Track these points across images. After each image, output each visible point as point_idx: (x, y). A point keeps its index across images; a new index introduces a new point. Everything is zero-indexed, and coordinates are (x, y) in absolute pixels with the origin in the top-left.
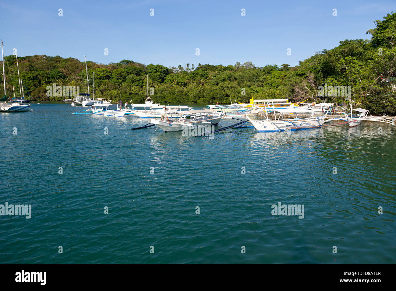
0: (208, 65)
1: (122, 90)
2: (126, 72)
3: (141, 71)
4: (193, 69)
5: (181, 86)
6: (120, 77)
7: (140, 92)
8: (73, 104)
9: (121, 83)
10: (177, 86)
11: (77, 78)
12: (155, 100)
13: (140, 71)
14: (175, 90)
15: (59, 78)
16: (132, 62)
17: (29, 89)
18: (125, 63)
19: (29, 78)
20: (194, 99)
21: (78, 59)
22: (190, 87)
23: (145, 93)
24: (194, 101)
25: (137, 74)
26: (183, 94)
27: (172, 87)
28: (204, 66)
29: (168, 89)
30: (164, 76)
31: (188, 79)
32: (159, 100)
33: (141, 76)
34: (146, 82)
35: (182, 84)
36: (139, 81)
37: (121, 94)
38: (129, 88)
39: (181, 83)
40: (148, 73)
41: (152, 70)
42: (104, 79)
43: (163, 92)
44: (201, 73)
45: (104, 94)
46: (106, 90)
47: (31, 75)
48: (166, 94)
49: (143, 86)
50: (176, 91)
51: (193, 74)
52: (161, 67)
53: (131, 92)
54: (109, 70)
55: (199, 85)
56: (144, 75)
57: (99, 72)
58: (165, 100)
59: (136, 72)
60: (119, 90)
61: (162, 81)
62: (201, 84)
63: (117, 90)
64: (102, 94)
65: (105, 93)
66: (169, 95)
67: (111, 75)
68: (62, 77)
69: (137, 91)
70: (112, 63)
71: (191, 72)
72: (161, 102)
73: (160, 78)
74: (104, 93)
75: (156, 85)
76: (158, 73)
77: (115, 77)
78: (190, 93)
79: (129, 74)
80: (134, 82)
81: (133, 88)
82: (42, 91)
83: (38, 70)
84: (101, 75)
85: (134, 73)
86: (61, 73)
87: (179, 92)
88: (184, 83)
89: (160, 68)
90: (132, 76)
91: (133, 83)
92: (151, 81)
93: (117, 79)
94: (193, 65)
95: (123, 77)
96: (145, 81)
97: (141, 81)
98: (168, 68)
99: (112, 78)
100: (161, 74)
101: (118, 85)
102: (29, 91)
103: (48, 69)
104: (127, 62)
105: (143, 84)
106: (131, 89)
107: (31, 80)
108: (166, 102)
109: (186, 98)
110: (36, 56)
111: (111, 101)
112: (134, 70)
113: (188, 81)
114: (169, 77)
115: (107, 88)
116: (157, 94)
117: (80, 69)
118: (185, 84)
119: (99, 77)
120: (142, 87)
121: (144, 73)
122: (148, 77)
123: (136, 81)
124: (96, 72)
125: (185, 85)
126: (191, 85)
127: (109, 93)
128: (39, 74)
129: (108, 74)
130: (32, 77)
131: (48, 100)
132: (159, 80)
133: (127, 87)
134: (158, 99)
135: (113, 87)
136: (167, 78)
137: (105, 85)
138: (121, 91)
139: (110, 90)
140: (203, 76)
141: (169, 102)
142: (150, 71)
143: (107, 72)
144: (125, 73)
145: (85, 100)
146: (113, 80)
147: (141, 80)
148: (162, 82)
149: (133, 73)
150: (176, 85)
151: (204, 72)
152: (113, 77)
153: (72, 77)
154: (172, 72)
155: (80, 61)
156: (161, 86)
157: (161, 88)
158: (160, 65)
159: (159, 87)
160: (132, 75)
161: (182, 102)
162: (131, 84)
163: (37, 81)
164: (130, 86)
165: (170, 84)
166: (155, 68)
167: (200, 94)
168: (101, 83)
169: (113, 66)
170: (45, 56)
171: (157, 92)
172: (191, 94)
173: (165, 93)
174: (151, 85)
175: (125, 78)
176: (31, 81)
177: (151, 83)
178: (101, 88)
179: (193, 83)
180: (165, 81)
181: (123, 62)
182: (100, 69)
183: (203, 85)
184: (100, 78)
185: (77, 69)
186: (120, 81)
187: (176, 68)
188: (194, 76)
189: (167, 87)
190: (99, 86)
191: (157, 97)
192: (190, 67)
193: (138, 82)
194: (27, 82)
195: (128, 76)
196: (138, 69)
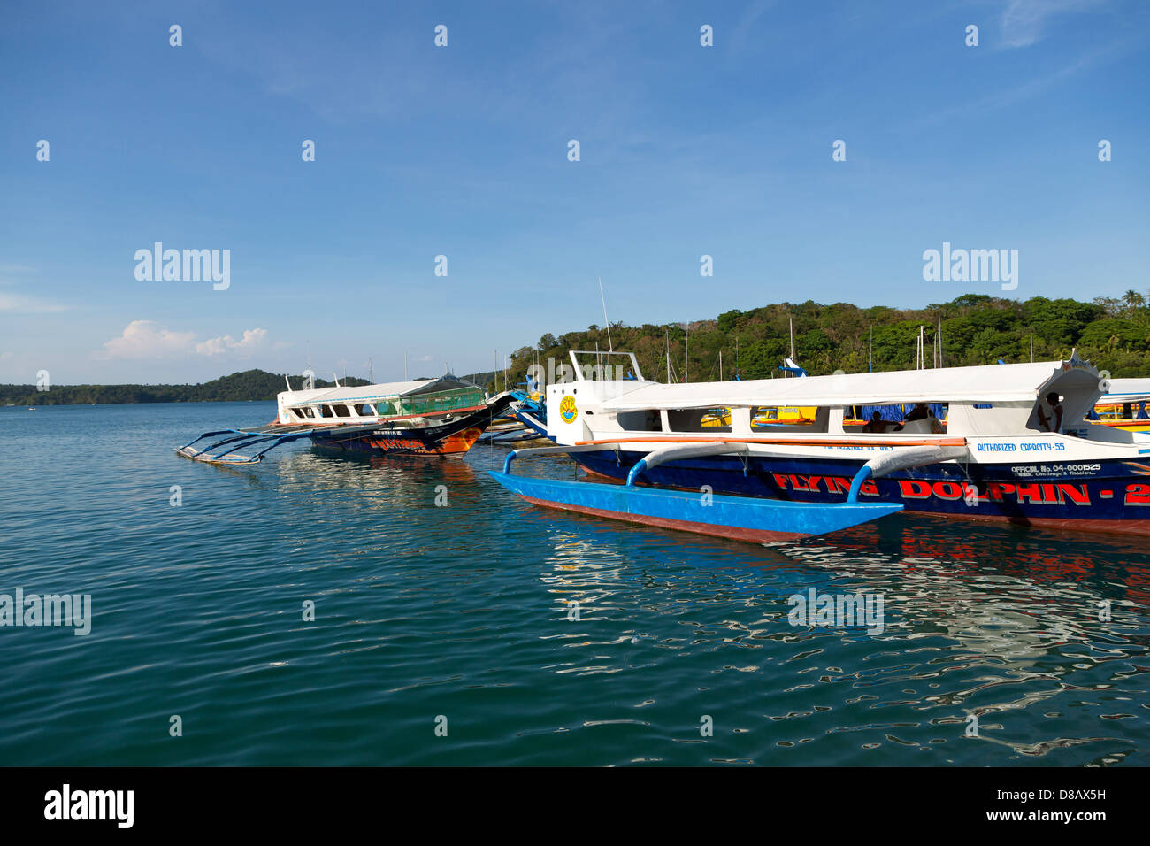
2: (972, 324)
3: (1012, 319)
5: (1133, 350)
6: (957, 338)
9: (962, 351)
10: (1120, 349)
13: (1008, 318)
14: (1115, 360)
15: (822, 349)
16: (985, 298)
18: (967, 302)
25: (1002, 327)
30: (1080, 326)
33: (1013, 331)
34: (1027, 345)
35: (1136, 344)
36: (1008, 343)
40: (1032, 322)
41: (1043, 313)
49: (1020, 354)
50: (1117, 363)
52: (1070, 304)
54: (930, 323)
56: (1021, 329)
57: (907, 329)
59: (999, 322)
61: (1072, 339)
68: (828, 347)
70: (934, 306)
73: (1067, 332)
75: (1057, 350)
76: (1062, 322)
79: (980, 328)
80: (993, 346)
85: (993, 326)
86: (825, 337)
87: (1126, 365)
89: (1067, 308)
90: (989, 334)
91: (991, 349)
92: (1041, 342)
93: (951, 343)
95: (965, 336)
96: (1023, 342)
97: (1013, 345)
100: (1071, 321)
101: (955, 355)
104: (973, 299)
105: (1020, 350)
110: (772, 308)
112: (993, 318)
114: (1093, 329)
117: (864, 325)
118: (1147, 344)
121: (1018, 323)
122: (1032, 331)
123: (998, 344)
132: (1063, 337)
136: (1089, 332)
142: (1037, 317)
143: (926, 328)
144: (970, 327)
147: (1013, 340)
148: (1071, 344)
149: (989, 326)
153: (848, 343)
154: (1104, 313)
158: (1065, 298)
159: (1063, 356)
160: (988, 331)
162: (987, 352)
164: (985, 356)
165: (1098, 347)
166: (1052, 307)
169: (936, 312)
170: (787, 304)
175: (970, 339)
180: (1082, 340)
181: (961, 299)
182: (909, 324)
186: (957, 346)
187: (1117, 301)
193: (1005, 347)
195: (978, 333)
196: (1005, 316)
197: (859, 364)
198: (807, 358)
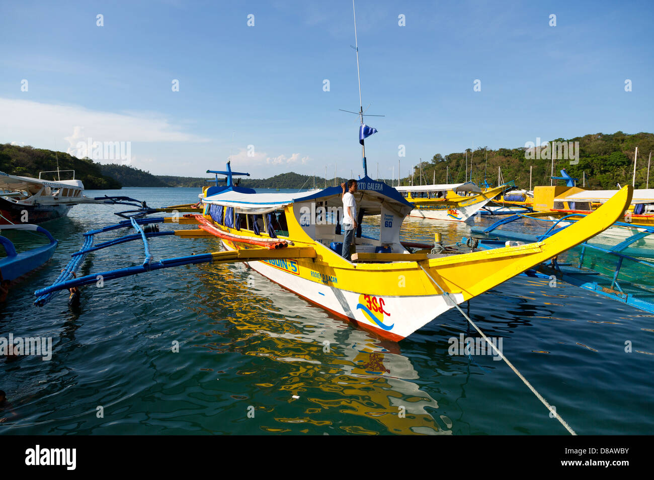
198: (608, 171)
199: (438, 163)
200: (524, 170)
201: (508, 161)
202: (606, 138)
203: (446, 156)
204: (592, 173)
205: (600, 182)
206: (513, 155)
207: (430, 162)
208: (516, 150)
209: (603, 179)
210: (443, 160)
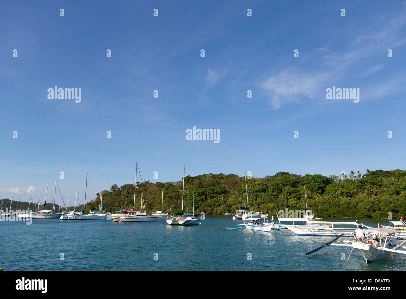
0: (380, 170)
1: (279, 203)
3: (298, 182)
4: (359, 176)
5: (347, 196)
6: (276, 190)
7: (298, 205)
8: (234, 218)
9: (277, 195)
10: (342, 197)
11: (236, 192)
12: (316, 214)
13: (296, 182)
14: (340, 201)
15: (221, 193)
16: (287, 174)
17: (197, 204)
18: (281, 175)
19: (198, 194)
20: (368, 212)
21: (237, 175)
22: (359, 197)
23: (303, 206)
24: (367, 216)
25: (294, 186)
26: (351, 206)
27: (335, 198)
28: (374, 172)
29: (331, 201)
30: (324, 186)
31: (355, 188)
32: (321, 213)
33: (298, 187)
34: (304, 193)
35: (348, 194)
36: (296, 192)
37: (278, 207)
38: (285, 201)
39: (346, 193)
40: (305, 184)
41: (309, 180)
42: (260, 192)
43: (324, 204)
44: (371, 181)
45: (260, 208)
46: (262, 203)
47: (200, 191)
48: (328, 207)
49: (301, 198)
50: (340, 203)
51: (361, 182)
52: (319, 177)
53: (288, 204)
54: (265, 183)
55: (371, 195)
56: (301, 187)
57: (255, 185)
58: (329, 213)
59: (292, 183)
60: (276, 203)
61: (322, 191)
62: (374, 194)
63: (274, 203)
64: (259, 207)
65: (262, 206)
66: (332, 207)
67: (267, 188)
68: (223, 192)
69: (294, 203)
70: (268, 176)
71: (358, 180)
72: (324, 216)
73: (319, 188)
74: (260, 206)
75: (316, 196)
76: (317, 184)
77: (271, 190)
78: (359, 205)
79: (285, 186)
80: (290, 194)
81: (290, 200)
82: (207, 205)
83: (205, 187)
84: (258, 188)
85: (290, 185)
86: (223, 188)
87: (345, 204)
88: (350, 193)
89: (318, 178)
90: (288, 188)
91: (289, 195)
92: (309, 192)
93: (273, 192)
94: (358, 172)
95: (279, 189)
96: (302, 192)
97: (298, 193)
98: (328, 177)
99: (268, 191)
100: (321, 184)
101: (274, 197)
102: (198, 205)
103: (213, 186)
104: (283, 174)
105: (301, 196)
106: (288, 202)
107: (200, 195)
108: (330, 216)
109: (356, 211)
110: (205, 175)
111: (267, 215)
112: (290, 181)
113: (355, 190)
114: (330, 187)
115: (263, 201)
116: (317, 206)
117: (239, 183)
118: (352, 194)
119: (256, 190)
120: (299, 199)
121: (300, 184)
122: (306, 188)
123: (293, 193)
124: (253, 186)
125: (351, 196)
126: (360, 195)
127: (266, 206)
128: (206, 190)
129: (264, 187)
130: (200, 193)
131: (211, 214)
132: (318, 190)
133: (284, 200)
134: (319, 212)
135: (269, 200)
136: (328, 188)
137: (262, 198)
138: (277, 204)
139: (266, 203)
140: (373, 183)
141: (334, 217)
142: (307, 181)
143: (263, 185)
144: (281, 185)
145: (245, 214)
146: (269, 193)
147: (298, 191)
148: (322, 193)
149: (288, 185)
150: (340, 196)
151: (376, 180)
152: (269, 189)
153: (232, 191)
154: (333, 182)
155: (238, 177)
156: (321, 197)
157: (322, 200)
158: (317, 174)
159: (318, 199)
160: (288, 186)
161: (350, 216)
162: (288, 196)
163: (204, 197)
164: (287, 198)
165: (332, 195)
166: (313, 178)
167: (374, 207)
168: (257, 196)
169: (269, 179)
170: (211, 174)
171: (317, 205)
172: (361, 206)
173: (327, 205)
174: (310, 196)
175: (281, 190)
176: (199, 197)
177: (310, 194)
178: (257, 202)
179: (363, 192)
180: (325, 192)
181: (278, 174)
182: (256, 183)
183: (376, 195)
184: (257, 192)
185: (237, 184)
186: (276, 193)
187: (338, 177)
188: (362, 184)
189: (329, 199)
190: (256, 200)
191: (318, 210)
192: (356, 174)
193: (295, 194)
194: (196, 198)
195: (284, 188)
196: (294, 181)
197: (235, 200)
198: (215, 197)
199: (115, 191)
200: (167, 196)
201: (160, 190)
202: (214, 177)
203: (121, 186)
204: (206, 198)
205: (210, 204)
206: (164, 186)
207: (109, 190)
208: (166, 183)
209: (212, 202)
210: (119, 189)
